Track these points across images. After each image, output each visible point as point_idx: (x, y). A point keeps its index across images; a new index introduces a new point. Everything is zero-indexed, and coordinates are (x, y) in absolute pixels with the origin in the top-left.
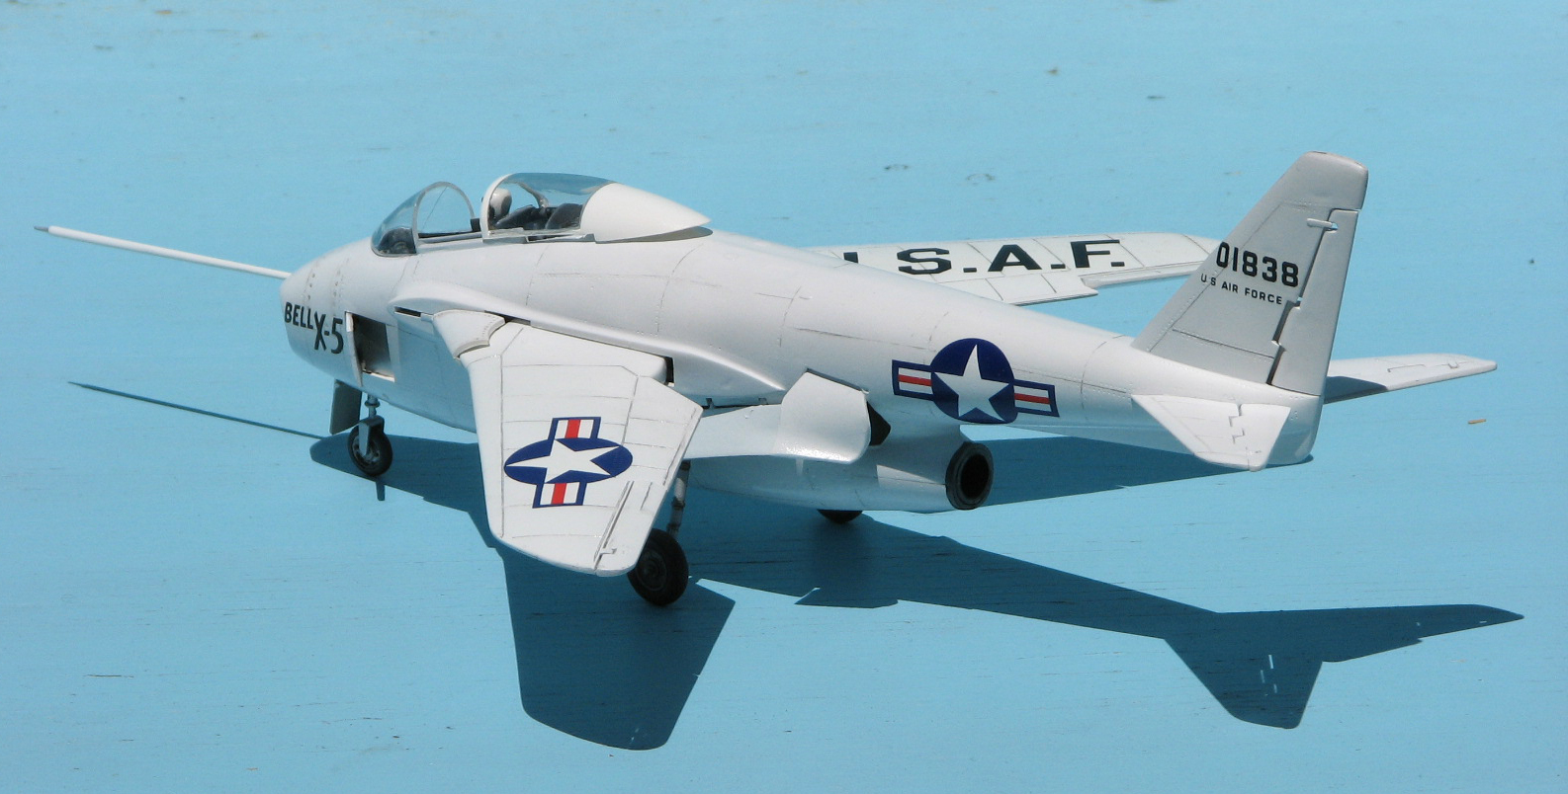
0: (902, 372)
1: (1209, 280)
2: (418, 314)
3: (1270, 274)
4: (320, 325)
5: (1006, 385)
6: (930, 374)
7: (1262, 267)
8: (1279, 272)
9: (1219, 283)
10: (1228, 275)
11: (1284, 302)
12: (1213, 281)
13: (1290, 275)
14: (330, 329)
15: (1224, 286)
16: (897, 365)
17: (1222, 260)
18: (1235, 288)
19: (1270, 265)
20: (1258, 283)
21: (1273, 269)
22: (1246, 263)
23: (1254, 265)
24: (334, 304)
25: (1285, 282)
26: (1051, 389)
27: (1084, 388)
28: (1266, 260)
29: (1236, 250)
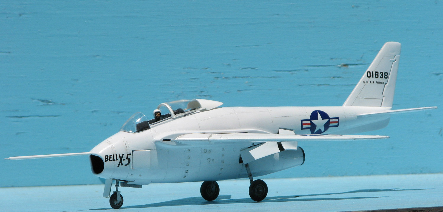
0: (304, 122)
1: (366, 82)
2: (169, 140)
3: (382, 76)
4: (121, 158)
5: (328, 120)
6: (310, 121)
7: (380, 75)
8: (384, 75)
9: (369, 82)
10: (371, 79)
11: (384, 83)
12: (367, 82)
13: (386, 75)
14: (125, 158)
15: (370, 82)
16: (302, 121)
17: (369, 76)
18: (373, 82)
19: (381, 74)
20: (379, 80)
21: (382, 75)
22: (376, 75)
23: (378, 75)
24: (127, 150)
25: (385, 78)
26: (338, 118)
27: (346, 116)
28: (381, 73)
29: (373, 72)
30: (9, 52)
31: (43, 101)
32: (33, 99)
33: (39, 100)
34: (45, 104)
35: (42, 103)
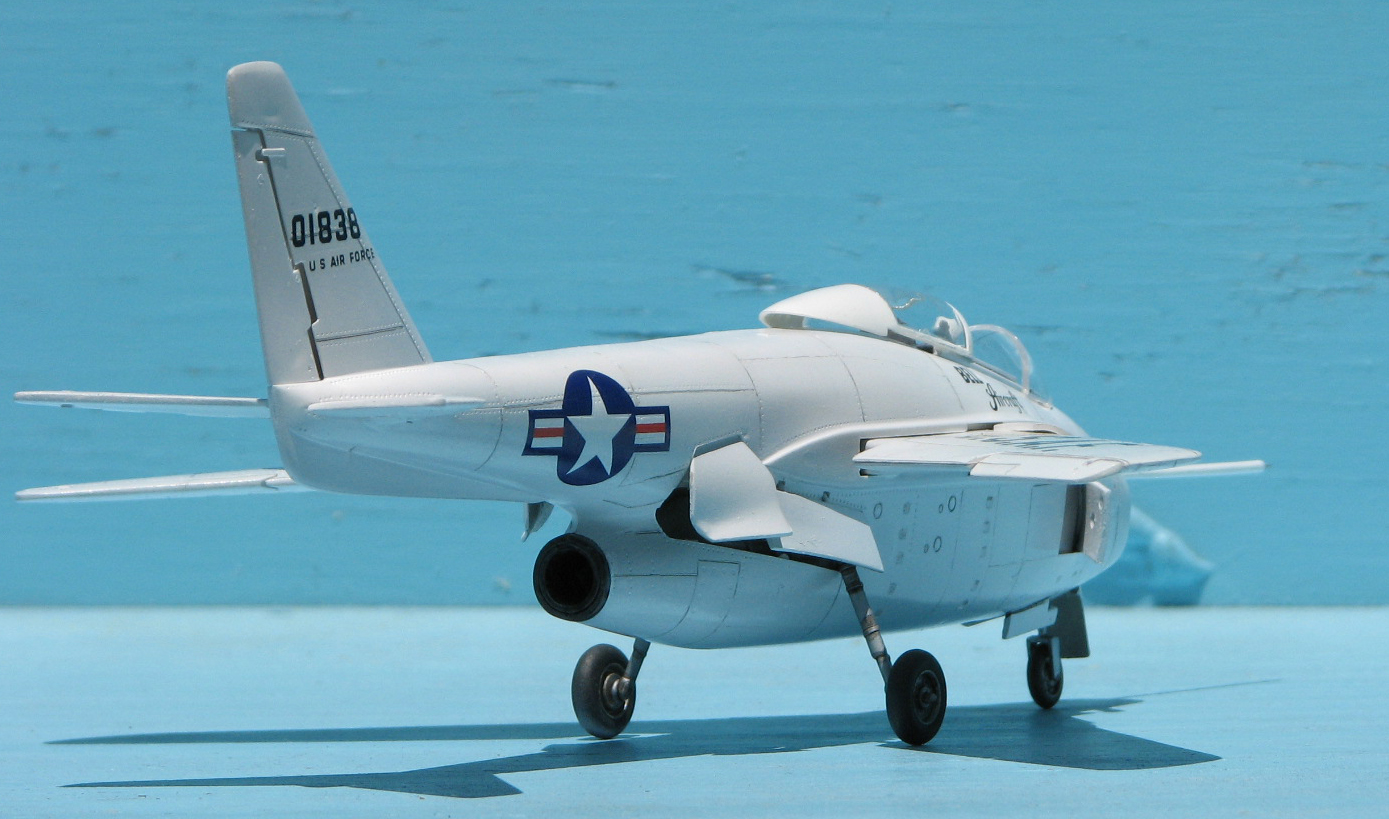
30: (610, 84)
31: (740, 277)
32: (700, 267)
33: (723, 271)
34: (747, 286)
35: (733, 286)
